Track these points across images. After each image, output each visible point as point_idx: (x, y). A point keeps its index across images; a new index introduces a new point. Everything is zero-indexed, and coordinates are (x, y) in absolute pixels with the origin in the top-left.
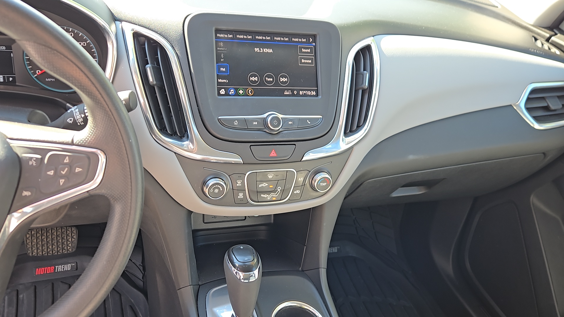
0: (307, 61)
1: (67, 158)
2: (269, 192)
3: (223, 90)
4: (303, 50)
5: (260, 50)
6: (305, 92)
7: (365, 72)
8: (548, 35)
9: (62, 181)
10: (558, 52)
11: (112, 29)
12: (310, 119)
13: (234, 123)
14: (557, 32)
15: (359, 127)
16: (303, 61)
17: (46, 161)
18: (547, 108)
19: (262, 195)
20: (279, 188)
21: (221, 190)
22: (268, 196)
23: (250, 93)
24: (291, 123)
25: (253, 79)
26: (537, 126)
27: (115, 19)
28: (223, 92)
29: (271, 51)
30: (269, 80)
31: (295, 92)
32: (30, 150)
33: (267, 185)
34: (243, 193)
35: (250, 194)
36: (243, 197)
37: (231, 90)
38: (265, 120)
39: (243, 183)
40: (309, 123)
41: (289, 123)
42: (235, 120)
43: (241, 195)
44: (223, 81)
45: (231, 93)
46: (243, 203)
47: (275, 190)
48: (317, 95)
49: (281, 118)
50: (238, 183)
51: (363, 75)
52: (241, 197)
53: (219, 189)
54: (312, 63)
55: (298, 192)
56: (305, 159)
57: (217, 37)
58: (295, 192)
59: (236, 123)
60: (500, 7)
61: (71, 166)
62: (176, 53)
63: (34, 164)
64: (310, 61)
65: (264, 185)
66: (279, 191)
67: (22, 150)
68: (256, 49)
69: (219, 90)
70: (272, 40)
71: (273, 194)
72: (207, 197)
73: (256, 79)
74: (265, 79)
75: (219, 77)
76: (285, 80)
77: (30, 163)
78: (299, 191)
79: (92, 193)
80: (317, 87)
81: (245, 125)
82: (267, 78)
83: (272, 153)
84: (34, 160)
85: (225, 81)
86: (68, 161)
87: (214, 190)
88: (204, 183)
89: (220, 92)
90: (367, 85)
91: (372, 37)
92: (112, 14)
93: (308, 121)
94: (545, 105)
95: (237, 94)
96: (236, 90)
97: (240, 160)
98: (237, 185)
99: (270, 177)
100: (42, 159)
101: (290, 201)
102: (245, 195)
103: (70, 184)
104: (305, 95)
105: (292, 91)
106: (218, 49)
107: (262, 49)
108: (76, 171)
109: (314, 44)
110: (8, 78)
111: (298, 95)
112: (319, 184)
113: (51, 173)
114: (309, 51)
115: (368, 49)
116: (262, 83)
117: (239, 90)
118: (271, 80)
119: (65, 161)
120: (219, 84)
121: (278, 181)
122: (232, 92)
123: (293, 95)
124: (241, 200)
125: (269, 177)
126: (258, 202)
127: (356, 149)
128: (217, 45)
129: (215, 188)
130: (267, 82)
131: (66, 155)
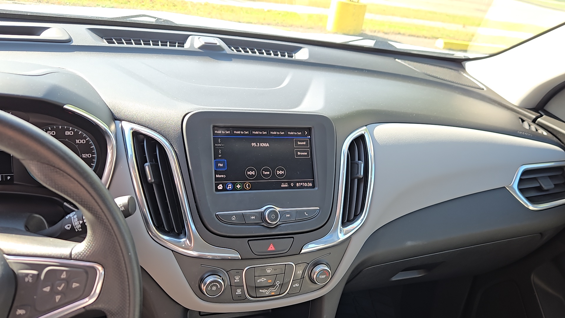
0: (303, 154)
1: (65, 273)
2: (267, 287)
3: (221, 185)
4: (299, 143)
5: (257, 145)
6: (302, 184)
7: (360, 161)
8: (534, 117)
9: (58, 298)
10: (545, 133)
12: (307, 211)
13: (232, 218)
14: (542, 114)
15: (357, 216)
16: (299, 153)
17: (42, 277)
18: (539, 189)
19: (260, 291)
20: (278, 283)
21: (219, 287)
22: (266, 291)
23: (248, 187)
24: (288, 216)
25: (250, 173)
26: (531, 207)
27: (115, 118)
28: (220, 187)
29: (268, 145)
30: (266, 173)
31: (292, 185)
32: (27, 266)
33: (265, 279)
34: (241, 289)
35: (249, 290)
36: (241, 293)
37: (229, 185)
38: (262, 214)
39: (241, 279)
40: (307, 215)
41: (287, 216)
42: (232, 215)
43: (239, 292)
44: (220, 176)
45: (228, 188)
46: (242, 299)
47: (274, 284)
48: (313, 187)
49: (279, 211)
50: (236, 279)
51: (358, 165)
52: (239, 293)
53: (217, 286)
54: (307, 155)
55: (297, 285)
56: (303, 251)
57: (214, 134)
58: (294, 286)
59: (234, 218)
60: (485, 89)
61: (68, 282)
62: (174, 151)
63: (30, 281)
64: (306, 154)
65: (263, 279)
66: (278, 286)
67: (19, 266)
68: (253, 144)
69: (217, 185)
70: (269, 134)
71: (271, 289)
72: (204, 295)
73: (253, 173)
74: (262, 173)
75: (216, 173)
76: (281, 172)
77: (26, 280)
78: (299, 284)
79: (88, 308)
80: (314, 179)
81: (243, 220)
82: (264, 172)
83: (270, 248)
84: (30, 277)
85: (223, 176)
86: (65, 276)
87: (211, 288)
88: (202, 280)
89: (218, 187)
90: (362, 174)
91: (365, 127)
92: (112, 114)
93: (305, 213)
94: (538, 185)
95: (234, 188)
96: (234, 185)
97: (238, 256)
98: (235, 281)
99: (269, 271)
100: (39, 275)
101: (289, 295)
102: (243, 291)
103: (66, 301)
104: (302, 187)
105: (289, 183)
106: (216, 145)
107: (258, 144)
108: (73, 286)
109: (309, 137)
110: (6, 176)
111: (295, 187)
112: (318, 276)
113: (47, 289)
114: (305, 143)
115: (361, 138)
116: (259, 177)
117: (237, 185)
118: (268, 173)
119: (62, 277)
120: (217, 179)
121: (277, 275)
122: (230, 187)
123: (290, 187)
124: (239, 296)
125: (268, 271)
126: (257, 297)
127: (353, 238)
128: (215, 141)
129: (213, 286)
130: (264, 175)
131: (63, 271)
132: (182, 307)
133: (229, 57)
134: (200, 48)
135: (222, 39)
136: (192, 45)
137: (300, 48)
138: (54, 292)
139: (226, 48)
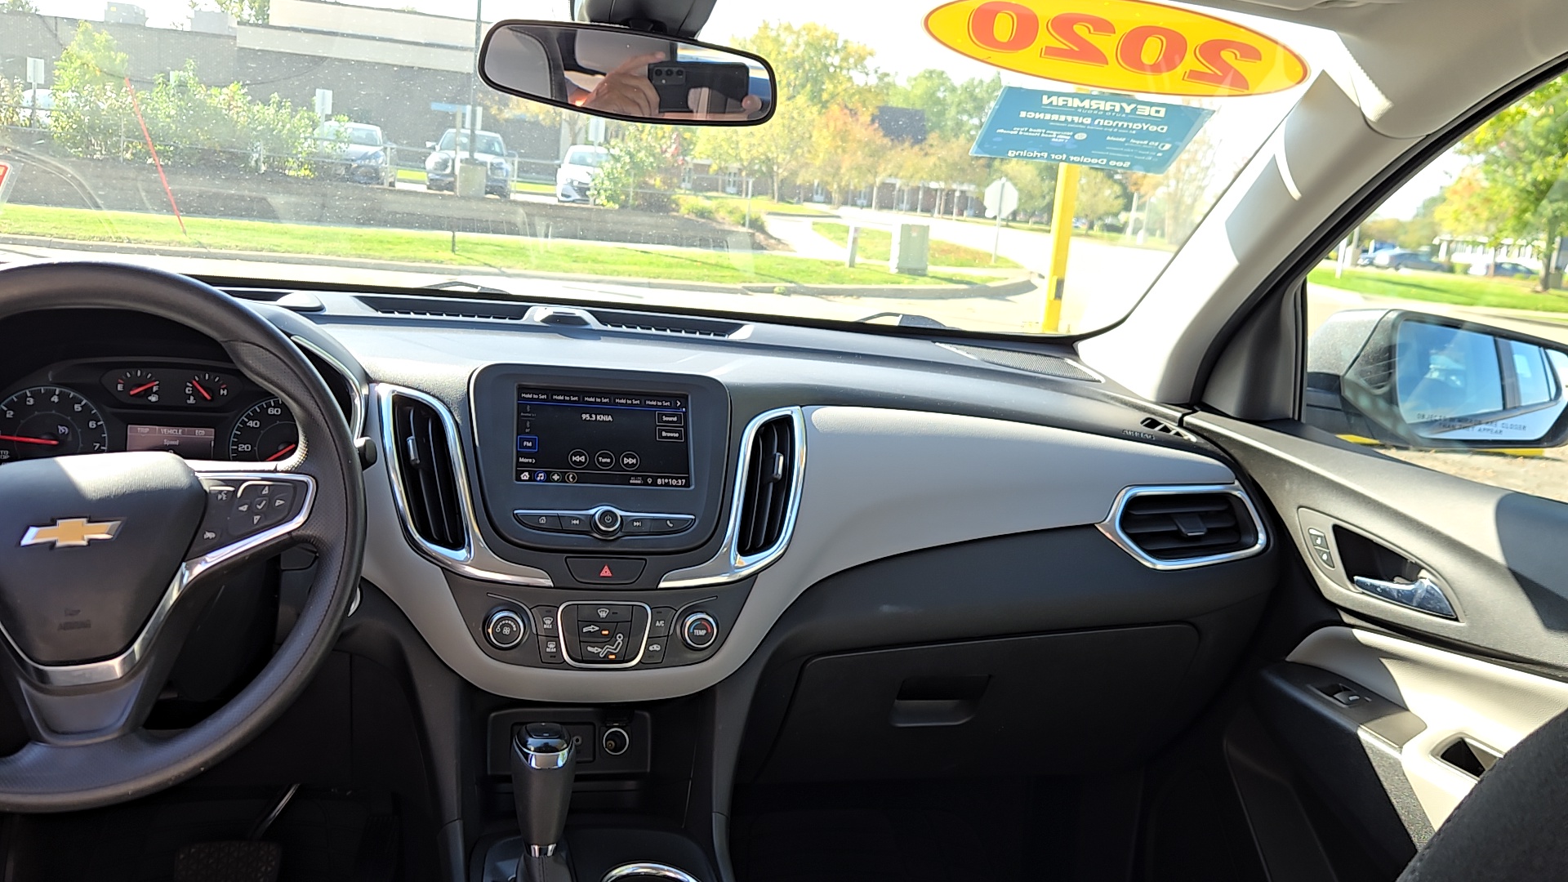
0: (672, 435)
1: (267, 488)
2: (600, 644)
3: (527, 474)
4: (665, 418)
5: (591, 417)
6: (666, 481)
7: (778, 454)
8: (1179, 415)
9: (256, 518)
10: (1193, 439)
12: (671, 521)
13: (540, 520)
14: (1197, 408)
16: (664, 434)
17: (239, 493)
18: (1177, 535)
19: (589, 649)
20: (620, 637)
21: (515, 629)
22: (600, 650)
23: (571, 480)
24: (639, 525)
25: (577, 459)
26: (1149, 562)
27: (368, 379)
28: (525, 476)
29: (610, 418)
30: (604, 460)
31: (650, 481)
32: (223, 483)
33: (597, 628)
34: (555, 644)
35: (568, 645)
36: (555, 649)
37: (540, 475)
38: (591, 517)
39: (555, 623)
40: (671, 525)
41: (636, 525)
42: (541, 516)
43: (551, 647)
44: (526, 460)
45: (539, 478)
46: (556, 663)
47: (613, 639)
48: (687, 485)
49: (620, 516)
50: (546, 622)
51: (773, 458)
52: (552, 650)
53: (511, 627)
54: (680, 438)
55: (656, 647)
56: (662, 584)
57: (520, 398)
58: (651, 648)
59: (542, 520)
61: (271, 499)
62: (454, 419)
63: (224, 498)
64: (677, 435)
65: (593, 628)
66: (619, 643)
67: (211, 483)
68: (584, 416)
69: (518, 474)
70: (611, 403)
71: (608, 648)
73: (583, 459)
74: (598, 460)
75: (520, 455)
76: (631, 461)
77: (220, 497)
78: (659, 647)
79: (294, 534)
80: (688, 474)
81: (559, 526)
82: (600, 458)
83: (604, 571)
84: (224, 493)
85: (530, 461)
86: (267, 492)
87: (502, 630)
89: (522, 476)
90: (780, 473)
91: (799, 407)
92: (366, 374)
94: (1175, 528)
95: (548, 479)
96: (548, 474)
97: (549, 583)
98: (545, 626)
99: (603, 614)
100: (235, 492)
101: (643, 666)
102: (558, 647)
103: (266, 523)
104: (667, 485)
105: (644, 478)
106: (522, 414)
107: (594, 416)
108: (277, 504)
109: (684, 409)
111: (654, 484)
112: (691, 631)
113: (244, 508)
114: (675, 419)
115: (787, 421)
116: (591, 465)
117: (554, 475)
118: (609, 460)
119: (264, 492)
120: (519, 464)
121: (618, 622)
122: (541, 476)
123: (646, 484)
124: (552, 655)
125: (601, 614)
126: (583, 661)
127: (760, 577)
128: (521, 408)
129: (503, 625)
130: (601, 463)
131: (265, 485)
132: (458, 678)
133: (596, 335)
134: (543, 321)
135: (591, 312)
136: (531, 317)
137: (742, 325)
138: (252, 511)
139: (594, 324)
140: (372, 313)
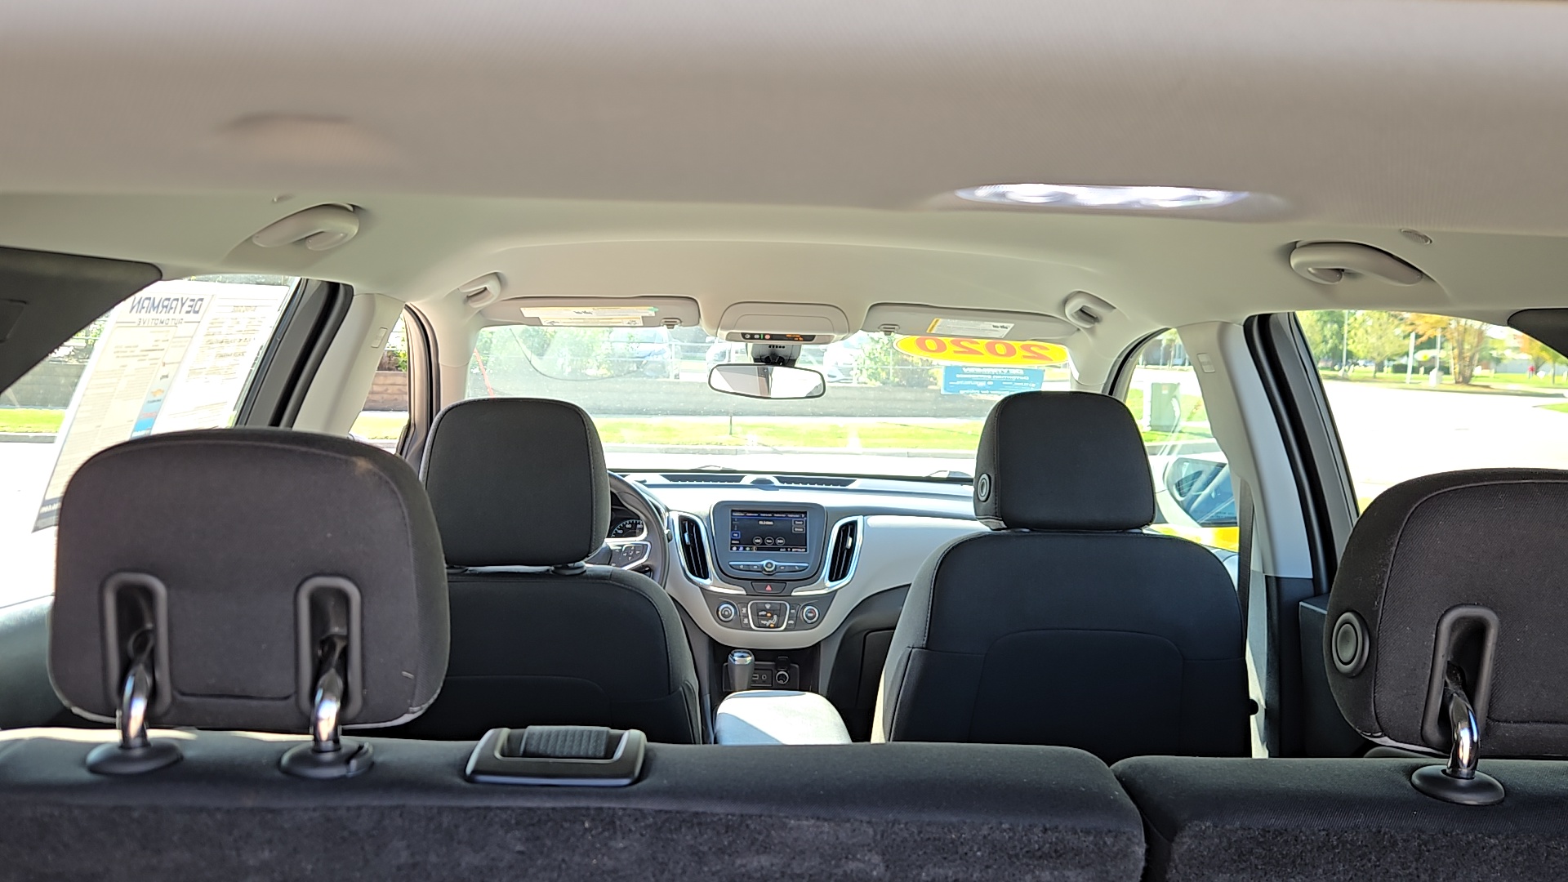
0: (799, 530)
1: (633, 547)
2: (767, 620)
3: (735, 547)
4: (797, 523)
5: (763, 523)
6: (796, 549)
7: (849, 536)
9: (630, 558)
11: (665, 515)
12: (798, 566)
15: (844, 576)
16: (796, 529)
19: (762, 621)
20: (776, 617)
21: (730, 613)
22: (767, 623)
23: (754, 550)
24: (783, 568)
25: (757, 541)
27: (668, 510)
28: (734, 549)
29: (772, 523)
30: (769, 541)
33: (765, 613)
36: (747, 622)
39: (747, 610)
40: (798, 568)
42: (740, 565)
44: (735, 542)
46: (748, 627)
47: (772, 617)
48: (806, 551)
49: (776, 565)
50: (743, 610)
53: (729, 611)
55: (791, 622)
56: (793, 594)
57: (732, 515)
58: (789, 622)
59: (742, 567)
61: (635, 551)
62: (705, 525)
63: (618, 551)
64: (802, 530)
66: (775, 620)
67: (613, 546)
68: (760, 522)
69: (732, 548)
70: (773, 516)
71: (770, 621)
73: (759, 541)
74: (766, 541)
75: (732, 540)
76: (781, 541)
77: (616, 551)
79: (643, 563)
80: (806, 547)
81: (748, 569)
83: (768, 588)
85: (737, 542)
87: (724, 613)
88: (719, 608)
90: (850, 546)
91: (859, 517)
92: (666, 508)
95: (744, 549)
96: (744, 547)
97: (744, 593)
98: (743, 612)
101: (786, 630)
103: (634, 560)
104: (796, 551)
105: (787, 549)
106: (733, 522)
108: (637, 553)
109: (805, 518)
111: (790, 550)
112: (807, 615)
114: (801, 523)
116: (763, 544)
117: (747, 548)
118: (771, 541)
119: (632, 549)
120: (732, 544)
121: (774, 611)
122: (741, 549)
123: (787, 551)
124: (746, 624)
125: (767, 607)
126: (759, 627)
127: (839, 591)
128: (733, 520)
129: (725, 610)
130: (767, 543)
132: (707, 635)
133: (778, 488)
134: (750, 482)
135: (777, 477)
136: (745, 480)
137: (854, 481)
138: (628, 556)
139: (777, 483)
140: (667, 482)
